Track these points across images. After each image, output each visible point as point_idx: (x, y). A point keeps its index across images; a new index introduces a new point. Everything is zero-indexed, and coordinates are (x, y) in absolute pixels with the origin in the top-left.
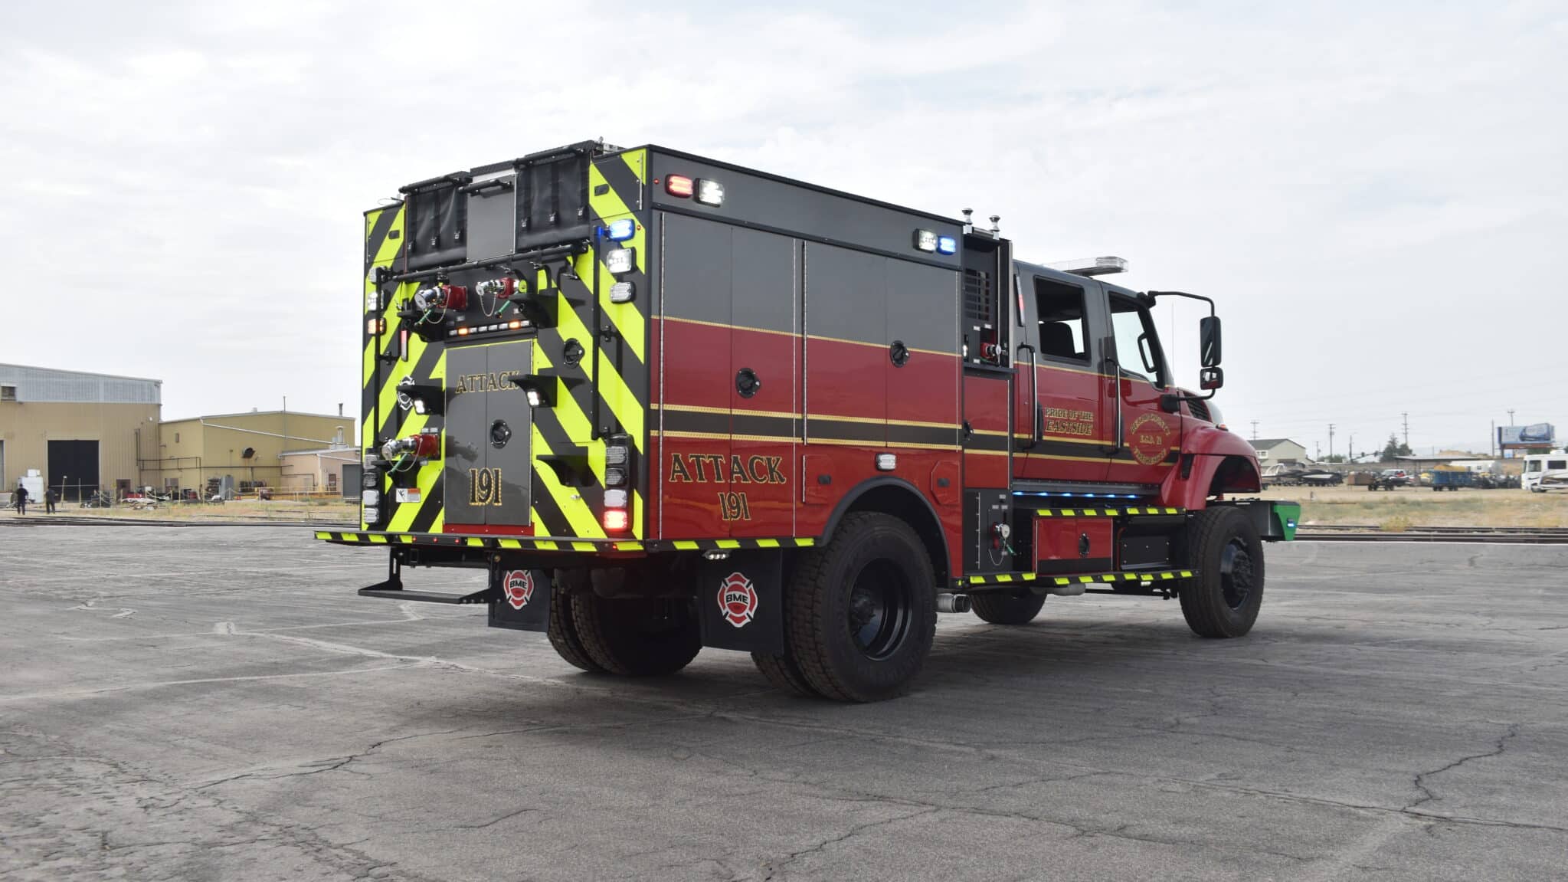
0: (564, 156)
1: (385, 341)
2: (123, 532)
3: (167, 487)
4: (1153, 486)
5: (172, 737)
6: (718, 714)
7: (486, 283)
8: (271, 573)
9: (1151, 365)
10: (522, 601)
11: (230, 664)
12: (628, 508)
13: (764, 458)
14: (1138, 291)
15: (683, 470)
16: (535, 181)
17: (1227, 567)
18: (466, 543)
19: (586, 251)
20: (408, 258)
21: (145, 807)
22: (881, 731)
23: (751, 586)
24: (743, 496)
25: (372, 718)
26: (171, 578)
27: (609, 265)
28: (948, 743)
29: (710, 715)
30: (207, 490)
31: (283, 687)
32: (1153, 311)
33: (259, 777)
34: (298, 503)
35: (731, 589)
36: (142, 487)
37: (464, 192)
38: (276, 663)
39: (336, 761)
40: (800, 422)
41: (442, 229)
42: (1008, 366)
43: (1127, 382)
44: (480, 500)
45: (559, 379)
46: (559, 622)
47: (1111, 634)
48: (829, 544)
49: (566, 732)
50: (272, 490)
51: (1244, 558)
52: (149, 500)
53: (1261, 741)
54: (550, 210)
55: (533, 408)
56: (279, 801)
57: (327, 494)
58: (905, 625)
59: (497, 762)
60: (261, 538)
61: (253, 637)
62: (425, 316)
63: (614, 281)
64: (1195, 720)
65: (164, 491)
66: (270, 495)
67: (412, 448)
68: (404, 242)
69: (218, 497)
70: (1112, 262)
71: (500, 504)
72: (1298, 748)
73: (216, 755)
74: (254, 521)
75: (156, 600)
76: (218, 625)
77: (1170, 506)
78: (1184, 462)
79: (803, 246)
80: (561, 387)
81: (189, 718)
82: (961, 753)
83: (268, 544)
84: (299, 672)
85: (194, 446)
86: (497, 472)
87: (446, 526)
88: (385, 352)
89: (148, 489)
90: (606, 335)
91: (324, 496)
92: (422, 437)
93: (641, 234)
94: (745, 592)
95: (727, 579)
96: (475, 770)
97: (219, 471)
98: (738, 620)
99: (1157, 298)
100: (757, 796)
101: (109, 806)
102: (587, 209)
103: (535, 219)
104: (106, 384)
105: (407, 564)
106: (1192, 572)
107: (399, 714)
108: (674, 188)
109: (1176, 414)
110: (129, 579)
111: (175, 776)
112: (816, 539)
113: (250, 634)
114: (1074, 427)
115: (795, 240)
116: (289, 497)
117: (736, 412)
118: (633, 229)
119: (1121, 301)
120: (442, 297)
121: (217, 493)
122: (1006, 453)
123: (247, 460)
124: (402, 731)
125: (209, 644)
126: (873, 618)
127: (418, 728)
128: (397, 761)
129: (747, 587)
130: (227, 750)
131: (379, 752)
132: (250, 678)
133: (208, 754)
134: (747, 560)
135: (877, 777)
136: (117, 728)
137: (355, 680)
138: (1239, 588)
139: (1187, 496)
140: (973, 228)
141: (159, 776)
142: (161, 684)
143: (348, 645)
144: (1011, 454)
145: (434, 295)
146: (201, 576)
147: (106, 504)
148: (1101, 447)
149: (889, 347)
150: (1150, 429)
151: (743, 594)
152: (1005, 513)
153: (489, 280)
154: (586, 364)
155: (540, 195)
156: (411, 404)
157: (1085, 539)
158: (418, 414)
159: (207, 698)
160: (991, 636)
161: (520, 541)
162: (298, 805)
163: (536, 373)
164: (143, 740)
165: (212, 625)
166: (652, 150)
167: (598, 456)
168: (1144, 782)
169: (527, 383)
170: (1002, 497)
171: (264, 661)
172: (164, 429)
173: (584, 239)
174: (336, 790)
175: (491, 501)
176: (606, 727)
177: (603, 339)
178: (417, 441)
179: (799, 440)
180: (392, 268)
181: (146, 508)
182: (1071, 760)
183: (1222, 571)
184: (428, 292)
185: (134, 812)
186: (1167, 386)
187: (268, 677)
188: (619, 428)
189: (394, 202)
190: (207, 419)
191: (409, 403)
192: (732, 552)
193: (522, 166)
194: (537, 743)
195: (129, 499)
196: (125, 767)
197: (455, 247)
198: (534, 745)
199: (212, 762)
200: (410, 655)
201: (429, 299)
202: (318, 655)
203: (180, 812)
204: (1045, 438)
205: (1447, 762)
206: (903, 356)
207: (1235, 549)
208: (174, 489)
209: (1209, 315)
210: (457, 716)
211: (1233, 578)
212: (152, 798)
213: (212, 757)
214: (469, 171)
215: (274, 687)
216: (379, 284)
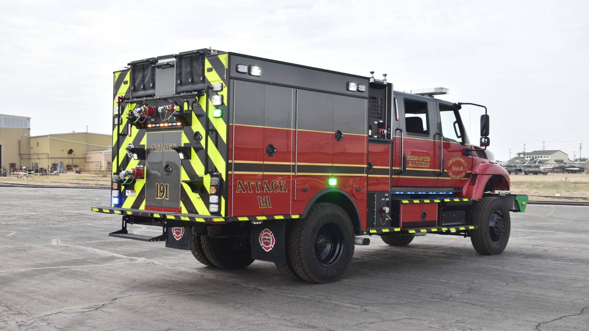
0: (194, 55)
1: (122, 127)
2: (12, 190)
3: (33, 167)
4: (459, 188)
5: (31, 295)
6: (258, 288)
7: (162, 107)
8: (78, 213)
9: (459, 134)
10: (179, 237)
11: (57, 260)
12: (219, 204)
13: (278, 182)
14: (453, 102)
15: (242, 188)
16: (183, 63)
17: (492, 224)
18: (153, 216)
19: (204, 95)
20: (132, 93)
21: (19, 326)
22: (324, 297)
23: (273, 235)
24: (268, 197)
25: (114, 287)
26: (33, 215)
27: (213, 102)
28: (350, 303)
29: (255, 288)
30: (51, 169)
31: (78, 271)
32: (460, 111)
33: (65, 313)
34: (93, 175)
35: (265, 235)
36: (21, 167)
37: (154, 67)
38: (76, 260)
39: (97, 306)
40: (293, 166)
41: (145, 81)
42: (390, 138)
43: (448, 143)
44: (160, 197)
45: (192, 149)
46: (196, 245)
47: (441, 252)
48: (307, 217)
49: (193, 295)
50: (81, 169)
51: (500, 220)
52: (25, 173)
53: (481, 306)
54: (189, 76)
55: (182, 160)
56: (73, 323)
57: (107, 171)
58: (340, 251)
59: (163, 308)
60: (75, 194)
61: (68, 247)
62: (138, 119)
63: (214, 108)
64: (458, 295)
65: (31, 169)
66: (80, 171)
67: (132, 174)
68: (130, 86)
69: (56, 172)
70: (442, 90)
71: (168, 199)
72: (495, 309)
73: (49, 303)
74: (72, 185)
75: (27, 227)
76: (53, 240)
77: (465, 197)
78: (473, 178)
79: (296, 92)
80: (193, 151)
81: (38, 286)
82: (353, 308)
83: (78, 198)
84: (86, 264)
85: (45, 148)
86: (167, 185)
87: (146, 207)
88: (122, 132)
89: (24, 168)
90: (211, 130)
91: (105, 172)
92: (136, 169)
93: (225, 89)
94: (270, 237)
95: (263, 231)
96: (153, 312)
97: (57, 160)
98: (267, 249)
99: (462, 105)
100: (264, 325)
101: (5, 325)
102: (204, 77)
103: (183, 80)
104: (5, 119)
105: (130, 223)
106: (474, 227)
107: (126, 285)
108: (240, 70)
109: (470, 157)
110: (15, 216)
111: (31, 312)
112: (300, 215)
113: (66, 245)
114: (421, 164)
115: (293, 89)
116: (89, 172)
117: (266, 163)
118: (222, 87)
119: (445, 107)
120: (145, 111)
121: (56, 170)
122: (389, 176)
123: (70, 154)
124: (126, 293)
125: (49, 250)
126: (326, 248)
127: (133, 291)
128: (122, 307)
129: (271, 235)
130: (53, 301)
131: (115, 303)
132: (65, 267)
133: (46, 302)
134: (270, 224)
135: (315, 318)
136: (9, 290)
137: (109, 268)
138: (498, 233)
139: (474, 192)
140: (374, 79)
141: (25, 312)
142: (27, 269)
143: (108, 251)
144: (391, 176)
145: (141, 110)
146: (47, 215)
147: (5, 175)
148: (434, 172)
149: (334, 133)
150: (458, 164)
151: (269, 238)
152: (388, 202)
153: (163, 106)
154: (203, 142)
155: (186, 69)
156: (132, 155)
157: (424, 212)
158: (135, 159)
159: (46, 276)
160: (388, 252)
161: (175, 216)
162: (80, 325)
163: (183, 146)
164: (19, 296)
165: (50, 240)
166: (230, 54)
167: (207, 181)
168: (424, 323)
169: (179, 150)
170: (386, 195)
171: (71, 258)
172: (31, 140)
173: (203, 90)
174: (96, 319)
175: (164, 197)
176: (210, 293)
177: (210, 132)
178: (134, 171)
179: (293, 174)
180: (125, 96)
181: (23, 178)
182: (398, 312)
183: (489, 225)
184: (139, 109)
185: (14, 328)
186: (466, 144)
187: (72, 267)
188: (216, 170)
189: (126, 69)
190: (51, 135)
191: (131, 154)
192: (264, 221)
193: (178, 57)
194: (181, 300)
195: (15, 173)
196: (11, 308)
197: (151, 89)
198: (179, 301)
199: (47, 306)
200: (134, 256)
201: (139, 112)
202: (95, 256)
203: (33, 328)
204: (407, 169)
205: (555, 318)
206: (341, 136)
207: (497, 216)
208: (36, 168)
209: (485, 114)
210: (149, 286)
211: (495, 228)
212: (22, 321)
213: (47, 304)
214: (156, 57)
215: (75, 271)
216: (119, 103)
